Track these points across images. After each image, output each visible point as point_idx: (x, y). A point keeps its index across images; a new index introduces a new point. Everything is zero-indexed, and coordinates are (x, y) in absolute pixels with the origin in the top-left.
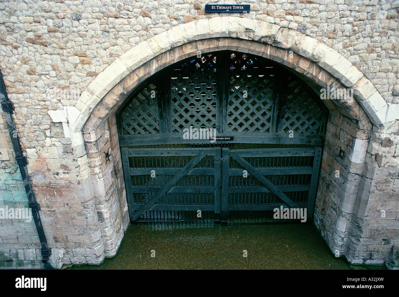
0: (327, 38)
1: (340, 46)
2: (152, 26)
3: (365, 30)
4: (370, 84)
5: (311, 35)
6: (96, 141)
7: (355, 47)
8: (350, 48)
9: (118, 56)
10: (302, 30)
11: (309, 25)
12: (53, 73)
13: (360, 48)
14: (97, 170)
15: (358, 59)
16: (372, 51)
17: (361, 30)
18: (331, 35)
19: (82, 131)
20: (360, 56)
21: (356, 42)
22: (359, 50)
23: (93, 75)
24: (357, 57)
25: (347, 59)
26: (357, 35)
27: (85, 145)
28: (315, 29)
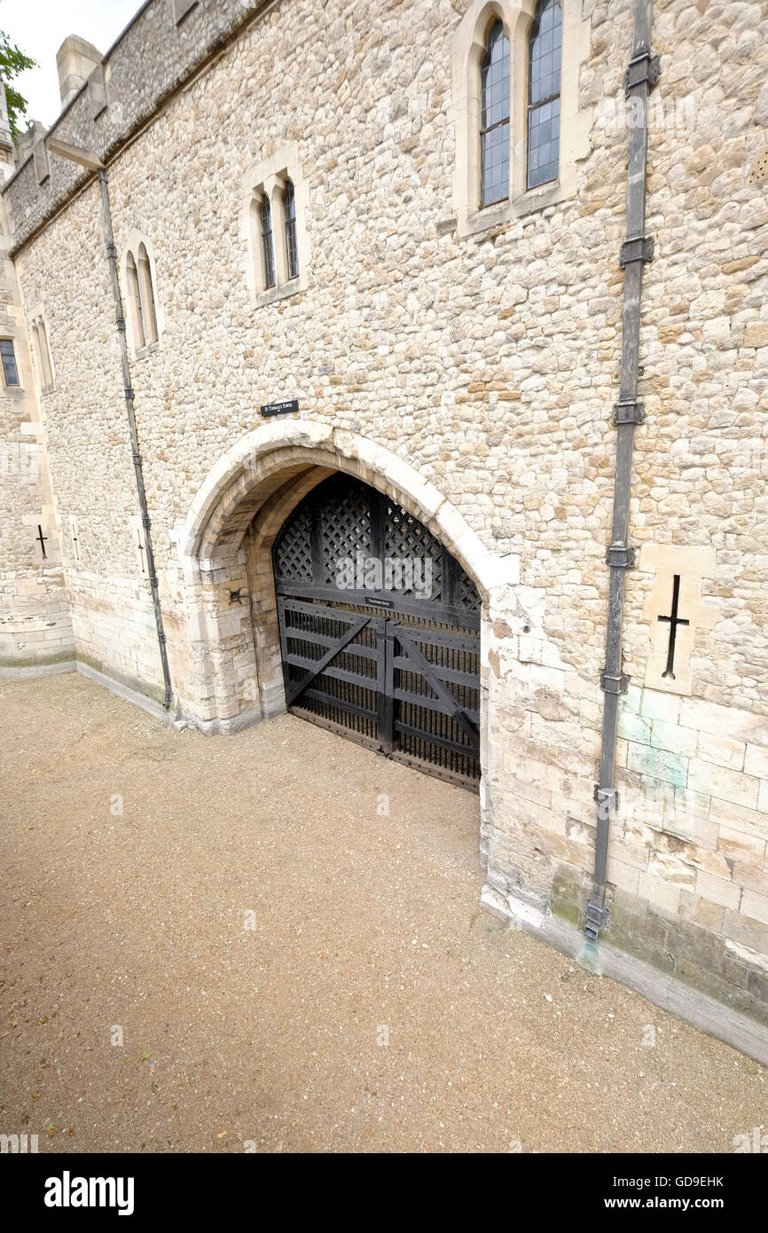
0: (386, 440)
1: (403, 450)
2: (228, 436)
3: (429, 423)
4: (457, 514)
5: (367, 435)
6: (211, 571)
7: (423, 451)
8: (417, 453)
9: (209, 470)
10: (357, 430)
11: (363, 423)
12: (170, 489)
13: (429, 453)
14: (210, 606)
15: (432, 472)
16: (447, 458)
17: (425, 423)
18: (390, 435)
19: (197, 555)
20: (434, 467)
21: (422, 444)
22: (429, 456)
23: (194, 491)
24: (429, 466)
25: (418, 470)
26: (421, 432)
27: (200, 574)
28: (370, 426)
